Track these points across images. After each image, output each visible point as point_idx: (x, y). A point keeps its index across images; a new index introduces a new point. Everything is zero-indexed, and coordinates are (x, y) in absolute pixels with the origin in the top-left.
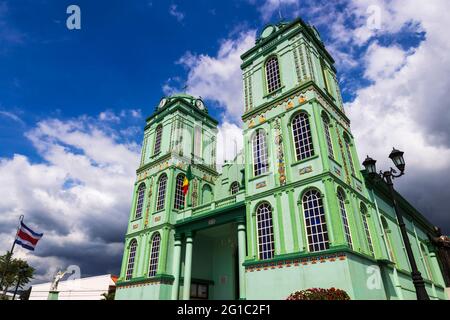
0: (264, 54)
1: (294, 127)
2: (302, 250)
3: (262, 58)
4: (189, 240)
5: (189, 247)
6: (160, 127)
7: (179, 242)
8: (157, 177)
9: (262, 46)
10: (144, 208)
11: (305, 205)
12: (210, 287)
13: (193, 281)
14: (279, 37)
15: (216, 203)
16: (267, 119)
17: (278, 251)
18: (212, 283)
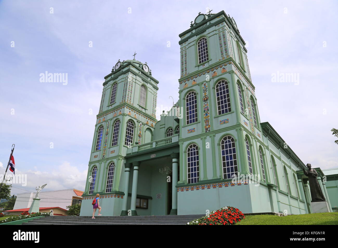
0: (197, 34)
1: (217, 90)
2: (219, 177)
3: (195, 38)
4: (136, 168)
5: (135, 173)
6: (115, 84)
7: (128, 169)
8: (112, 121)
9: (195, 29)
10: (102, 143)
11: (223, 146)
12: (149, 201)
13: (138, 197)
14: (208, 24)
15: (157, 143)
16: (197, 83)
17: (202, 178)
18: (151, 198)
